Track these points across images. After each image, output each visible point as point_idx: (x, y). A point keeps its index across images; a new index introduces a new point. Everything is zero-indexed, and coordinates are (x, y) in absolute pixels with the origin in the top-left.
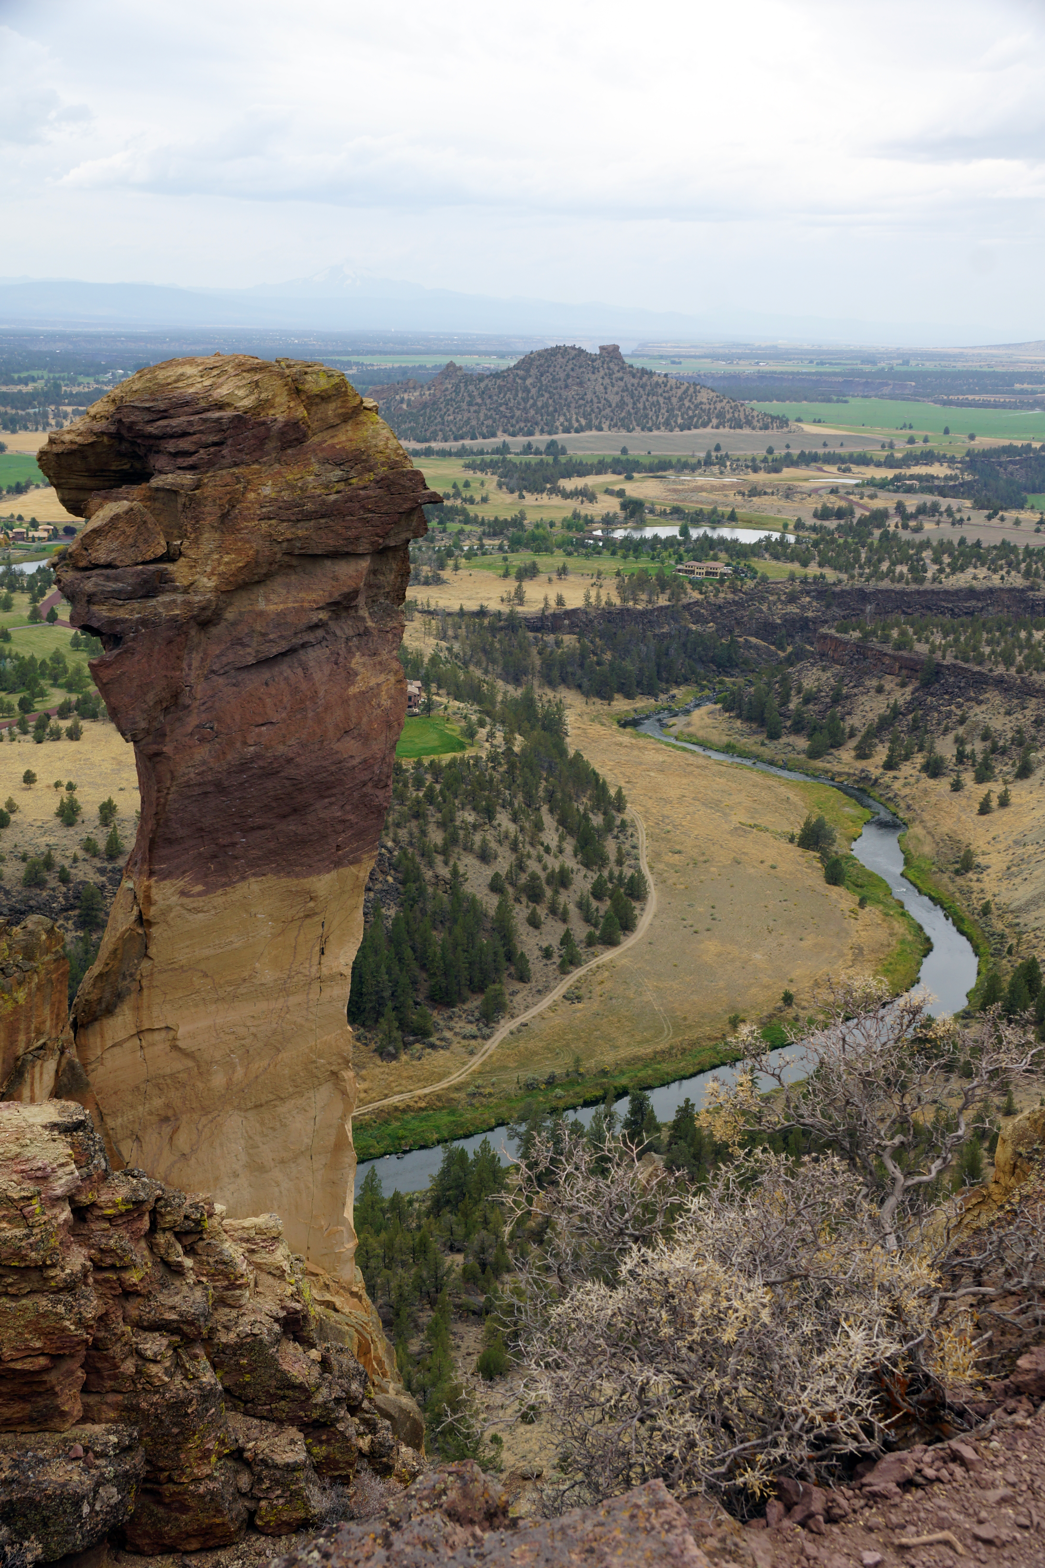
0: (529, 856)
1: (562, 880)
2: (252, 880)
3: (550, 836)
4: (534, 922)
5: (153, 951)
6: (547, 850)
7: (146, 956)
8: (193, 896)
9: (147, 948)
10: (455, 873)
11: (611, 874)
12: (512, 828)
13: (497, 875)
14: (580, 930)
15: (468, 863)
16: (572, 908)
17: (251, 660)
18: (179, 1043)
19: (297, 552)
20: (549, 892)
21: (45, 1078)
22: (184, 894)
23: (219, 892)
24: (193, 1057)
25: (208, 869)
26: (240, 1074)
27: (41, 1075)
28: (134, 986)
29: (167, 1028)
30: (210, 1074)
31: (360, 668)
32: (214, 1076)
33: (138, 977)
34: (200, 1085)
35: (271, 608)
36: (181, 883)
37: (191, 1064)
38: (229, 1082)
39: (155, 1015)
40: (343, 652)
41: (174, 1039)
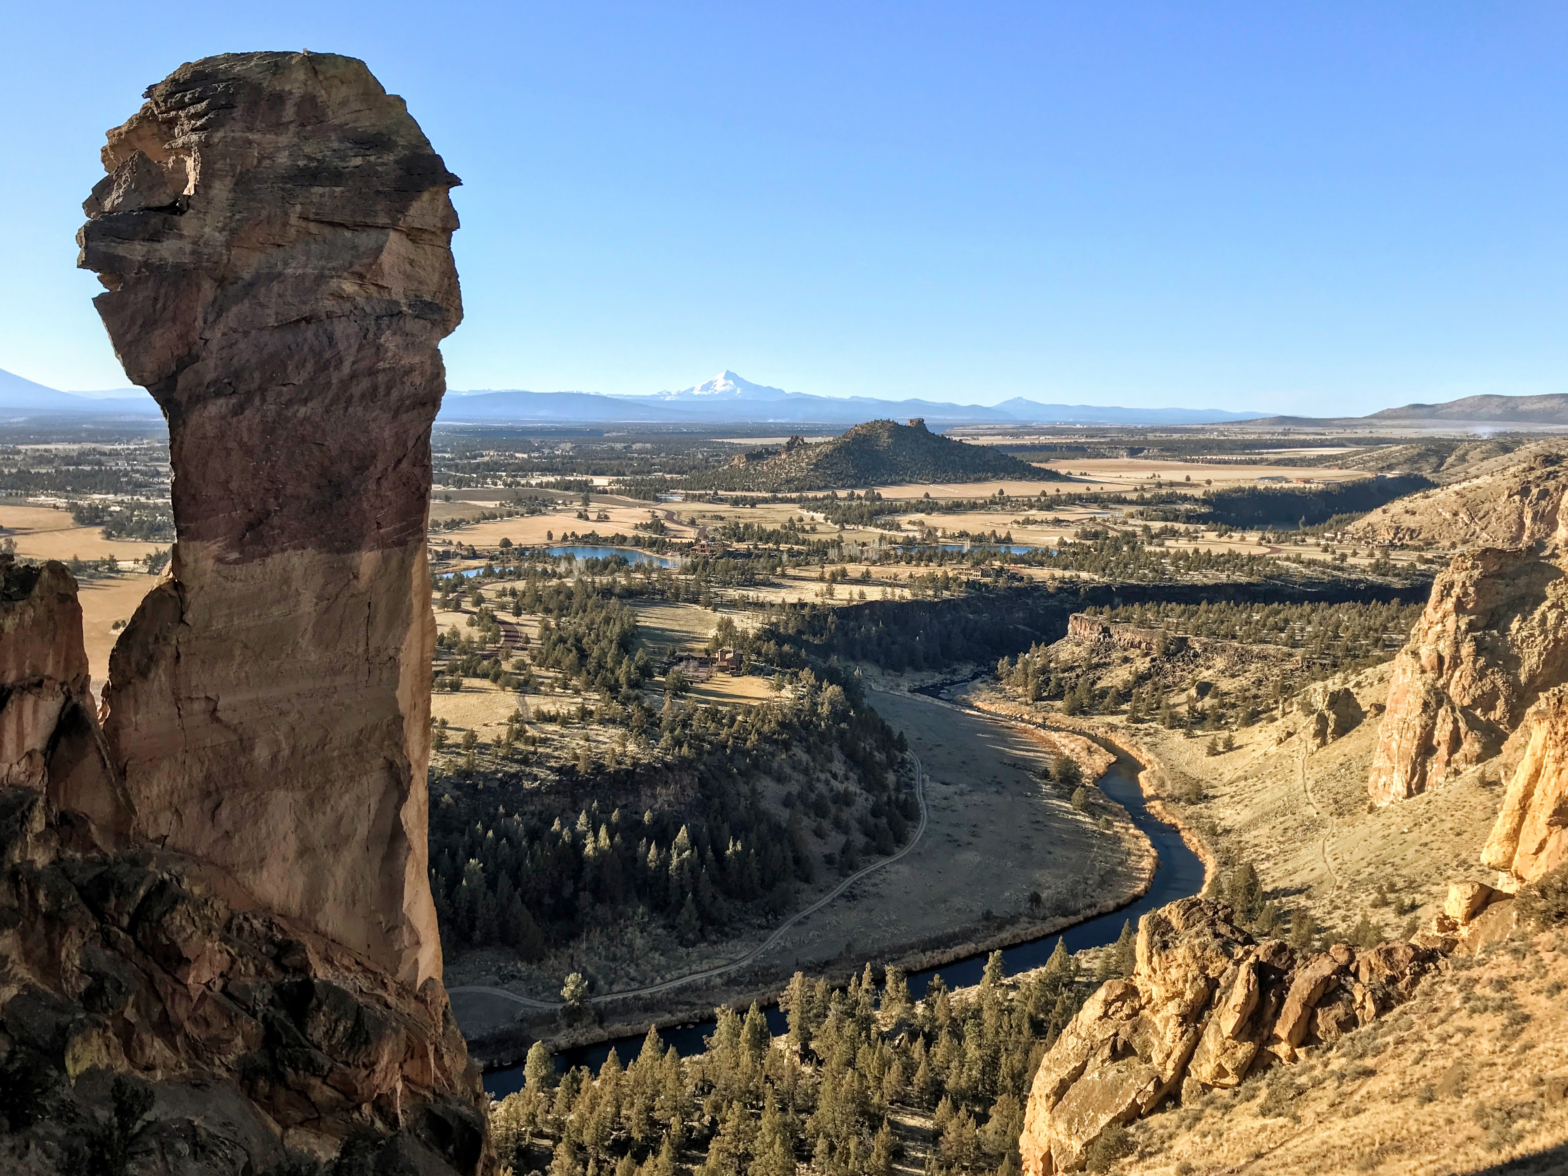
0: (818, 780)
1: (845, 799)
2: (290, 552)
3: (838, 767)
4: (819, 833)
5: (189, 617)
6: (835, 776)
7: (182, 621)
8: (228, 563)
9: (182, 613)
10: (753, 791)
11: (889, 798)
12: (805, 757)
13: (789, 793)
14: (859, 840)
15: (767, 785)
16: (854, 824)
17: (272, 322)
18: (219, 714)
19: (312, 216)
20: (833, 809)
21: (42, 717)
22: (219, 560)
23: (257, 561)
24: (235, 730)
25: (244, 536)
26: (286, 752)
27: (35, 712)
28: (170, 651)
29: (207, 698)
30: (253, 749)
31: (391, 346)
32: (257, 752)
33: (174, 642)
34: (243, 760)
35: (289, 271)
36: (214, 547)
37: (234, 738)
38: (274, 758)
39: (194, 683)
40: (373, 329)
41: (215, 710)
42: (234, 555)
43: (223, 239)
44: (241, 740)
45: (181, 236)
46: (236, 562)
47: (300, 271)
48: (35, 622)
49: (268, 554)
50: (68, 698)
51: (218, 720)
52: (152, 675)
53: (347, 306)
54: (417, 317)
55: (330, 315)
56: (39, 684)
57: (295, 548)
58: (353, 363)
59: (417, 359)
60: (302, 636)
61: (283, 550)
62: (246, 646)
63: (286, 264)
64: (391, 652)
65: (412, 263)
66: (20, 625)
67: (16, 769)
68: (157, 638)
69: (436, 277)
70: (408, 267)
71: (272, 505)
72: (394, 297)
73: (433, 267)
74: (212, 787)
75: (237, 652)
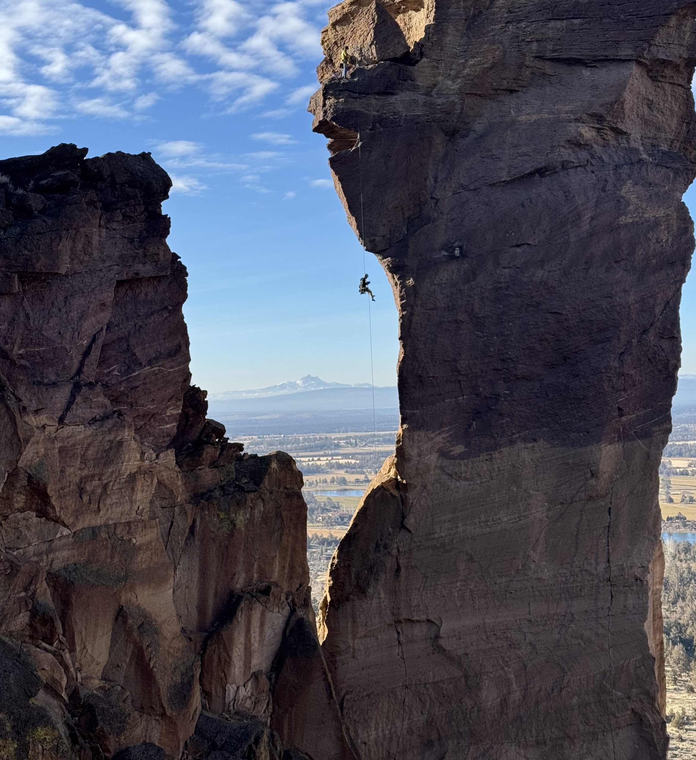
2: (520, 445)
5: (410, 522)
7: (403, 526)
8: (453, 458)
9: (404, 517)
17: (504, 176)
18: (442, 642)
19: (548, 55)
21: (268, 632)
22: (443, 454)
23: (484, 456)
24: (460, 665)
25: (470, 426)
26: (517, 695)
27: (262, 625)
28: (390, 563)
29: (429, 621)
30: (480, 689)
31: (633, 198)
32: (484, 693)
33: (395, 552)
34: (468, 702)
35: (523, 118)
36: (439, 439)
37: (458, 673)
38: (504, 703)
39: (415, 603)
40: (611, 179)
41: (437, 637)
42: (459, 449)
43: (455, 87)
44: (466, 677)
45: (415, 88)
46: (461, 456)
47: (534, 117)
48: (265, 519)
49: (495, 447)
50: (293, 611)
51: (441, 650)
52: (371, 590)
53: (584, 155)
54: (657, 165)
55: (565, 166)
56: (266, 591)
57: (525, 440)
58: (592, 218)
59: (661, 213)
60: (534, 549)
61: (512, 443)
62: (471, 559)
63: (519, 111)
64: (638, 572)
65: (650, 105)
66: (250, 521)
67: (243, 692)
68: (377, 545)
69: (674, 123)
70: (646, 110)
71: (502, 389)
72: (633, 144)
73: (671, 110)
74: (434, 736)
75: (462, 566)
